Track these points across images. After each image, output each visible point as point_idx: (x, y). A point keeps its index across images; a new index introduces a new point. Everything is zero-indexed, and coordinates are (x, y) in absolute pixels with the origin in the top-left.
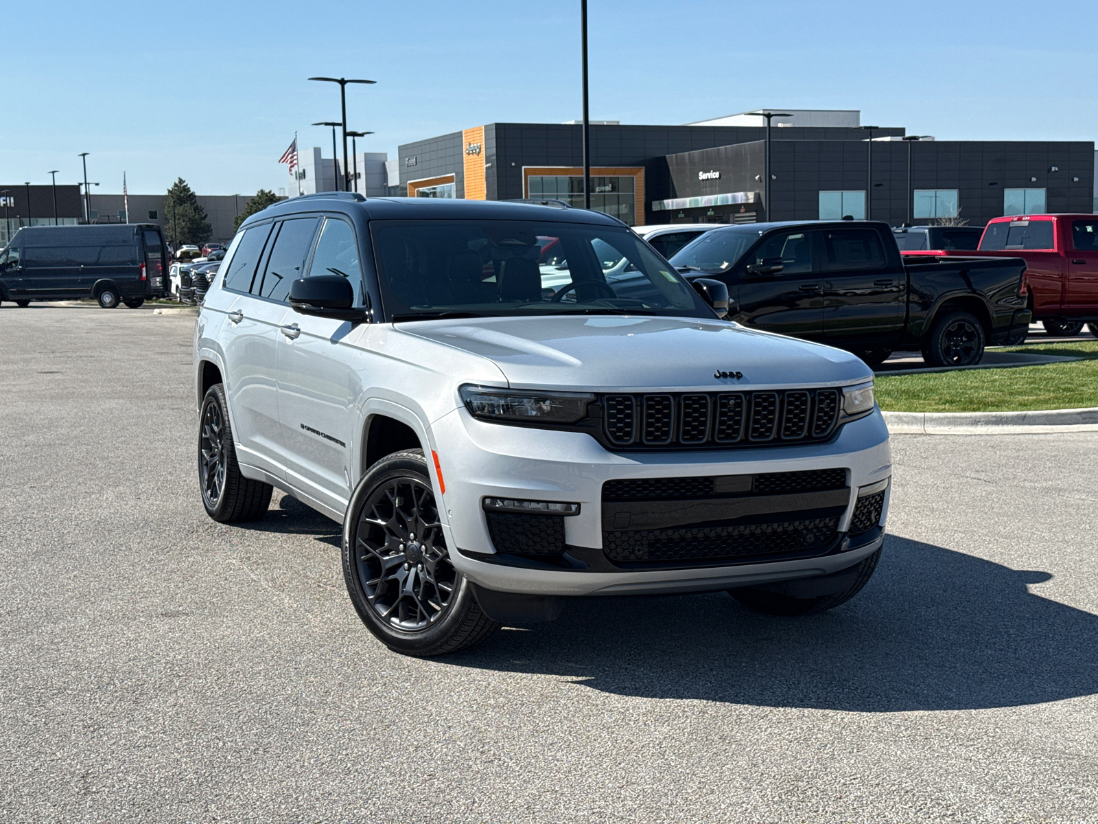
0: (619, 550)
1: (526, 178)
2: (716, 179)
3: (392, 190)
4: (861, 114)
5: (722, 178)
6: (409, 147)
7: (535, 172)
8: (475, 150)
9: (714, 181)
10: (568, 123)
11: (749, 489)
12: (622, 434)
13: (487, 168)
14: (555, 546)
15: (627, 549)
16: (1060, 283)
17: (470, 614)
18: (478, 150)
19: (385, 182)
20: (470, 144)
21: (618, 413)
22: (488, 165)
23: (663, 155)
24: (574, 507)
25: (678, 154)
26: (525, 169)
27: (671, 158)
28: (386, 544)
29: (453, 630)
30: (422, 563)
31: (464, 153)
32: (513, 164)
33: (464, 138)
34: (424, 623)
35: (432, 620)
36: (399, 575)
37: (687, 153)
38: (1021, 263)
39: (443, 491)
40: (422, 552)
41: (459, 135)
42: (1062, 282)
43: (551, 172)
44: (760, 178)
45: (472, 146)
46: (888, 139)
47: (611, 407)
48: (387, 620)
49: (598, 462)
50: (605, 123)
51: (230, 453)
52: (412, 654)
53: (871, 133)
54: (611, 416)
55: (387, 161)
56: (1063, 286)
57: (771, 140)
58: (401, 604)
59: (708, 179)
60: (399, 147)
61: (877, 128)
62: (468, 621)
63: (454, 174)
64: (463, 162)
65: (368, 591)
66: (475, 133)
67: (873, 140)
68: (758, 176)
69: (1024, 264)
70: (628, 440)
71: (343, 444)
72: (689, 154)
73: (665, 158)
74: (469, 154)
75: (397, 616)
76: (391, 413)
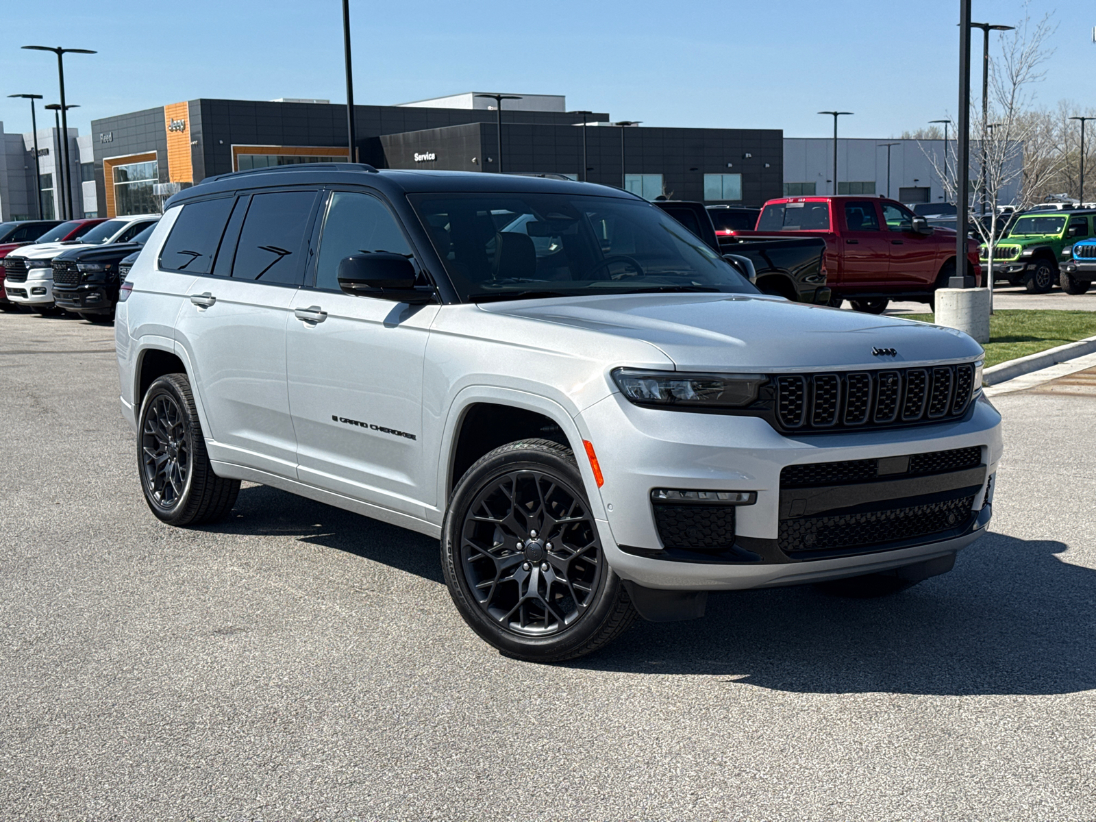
0: (791, 539)
1: (235, 157)
2: (432, 160)
3: (85, 168)
4: (566, 99)
5: (438, 159)
6: (102, 122)
7: (245, 150)
8: (179, 126)
9: (430, 163)
10: (276, 101)
11: (905, 470)
12: (792, 417)
13: (192, 145)
14: (725, 538)
15: (797, 538)
16: (837, 263)
17: (616, 614)
18: (182, 127)
19: (76, 159)
20: (173, 120)
21: (790, 395)
22: (194, 143)
23: (375, 136)
24: (745, 497)
25: (392, 135)
26: (234, 147)
27: (385, 139)
28: (495, 543)
29: (595, 632)
30: (546, 562)
31: (167, 130)
32: (221, 142)
33: (165, 114)
34: (555, 627)
35: (566, 623)
36: (518, 576)
37: (401, 134)
38: (820, 243)
39: (600, 484)
40: (546, 551)
41: (160, 110)
42: (838, 262)
43: (262, 151)
44: (476, 160)
45: (175, 122)
46: (595, 124)
47: (784, 388)
48: (505, 627)
49: (771, 447)
50: (315, 102)
51: (196, 450)
52: (539, 660)
53: (585, 118)
54: (784, 398)
55: (78, 136)
56: (839, 265)
57: (502, 123)
58: (522, 607)
59: (423, 161)
60: (92, 122)
61: (590, 113)
62: (612, 622)
63: (155, 151)
64: (166, 139)
65: (477, 595)
66: (178, 108)
67: (588, 124)
68: (474, 159)
69: (824, 244)
70: (797, 423)
71: (413, 437)
72: (404, 135)
73: (378, 138)
74: (172, 130)
75: (517, 620)
76: (511, 401)
